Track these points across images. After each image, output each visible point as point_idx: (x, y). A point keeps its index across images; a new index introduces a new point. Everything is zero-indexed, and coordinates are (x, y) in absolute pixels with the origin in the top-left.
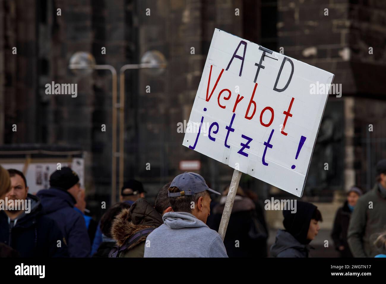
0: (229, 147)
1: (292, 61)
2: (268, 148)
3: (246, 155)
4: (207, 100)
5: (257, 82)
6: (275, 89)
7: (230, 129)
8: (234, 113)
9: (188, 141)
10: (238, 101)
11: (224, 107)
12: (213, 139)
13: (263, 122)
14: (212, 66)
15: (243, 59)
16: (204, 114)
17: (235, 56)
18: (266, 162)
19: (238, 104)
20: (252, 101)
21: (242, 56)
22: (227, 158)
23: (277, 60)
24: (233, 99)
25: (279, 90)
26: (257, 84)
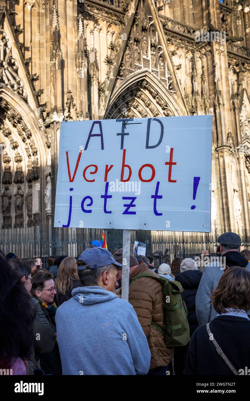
0: (110, 212)
1: (158, 119)
2: (157, 199)
3: (134, 213)
4: (71, 181)
5: (124, 148)
6: (148, 147)
7: (106, 197)
8: (106, 182)
9: (59, 222)
10: (107, 171)
11: (94, 181)
12: (90, 211)
13: (143, 178)
14: (67, 153)
15: (101, 135)
16: (71, 193)
17: (90, 135)
18: (159, 212)
19: (108, 173)
20: (124, 165)
21: (99, 133)
22: (110, 223)
23: (141, 123)
24: (102, 170)
25: (153, 146)
26: (125, 151)
